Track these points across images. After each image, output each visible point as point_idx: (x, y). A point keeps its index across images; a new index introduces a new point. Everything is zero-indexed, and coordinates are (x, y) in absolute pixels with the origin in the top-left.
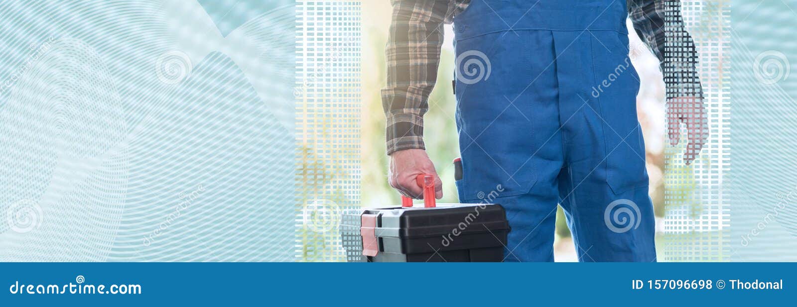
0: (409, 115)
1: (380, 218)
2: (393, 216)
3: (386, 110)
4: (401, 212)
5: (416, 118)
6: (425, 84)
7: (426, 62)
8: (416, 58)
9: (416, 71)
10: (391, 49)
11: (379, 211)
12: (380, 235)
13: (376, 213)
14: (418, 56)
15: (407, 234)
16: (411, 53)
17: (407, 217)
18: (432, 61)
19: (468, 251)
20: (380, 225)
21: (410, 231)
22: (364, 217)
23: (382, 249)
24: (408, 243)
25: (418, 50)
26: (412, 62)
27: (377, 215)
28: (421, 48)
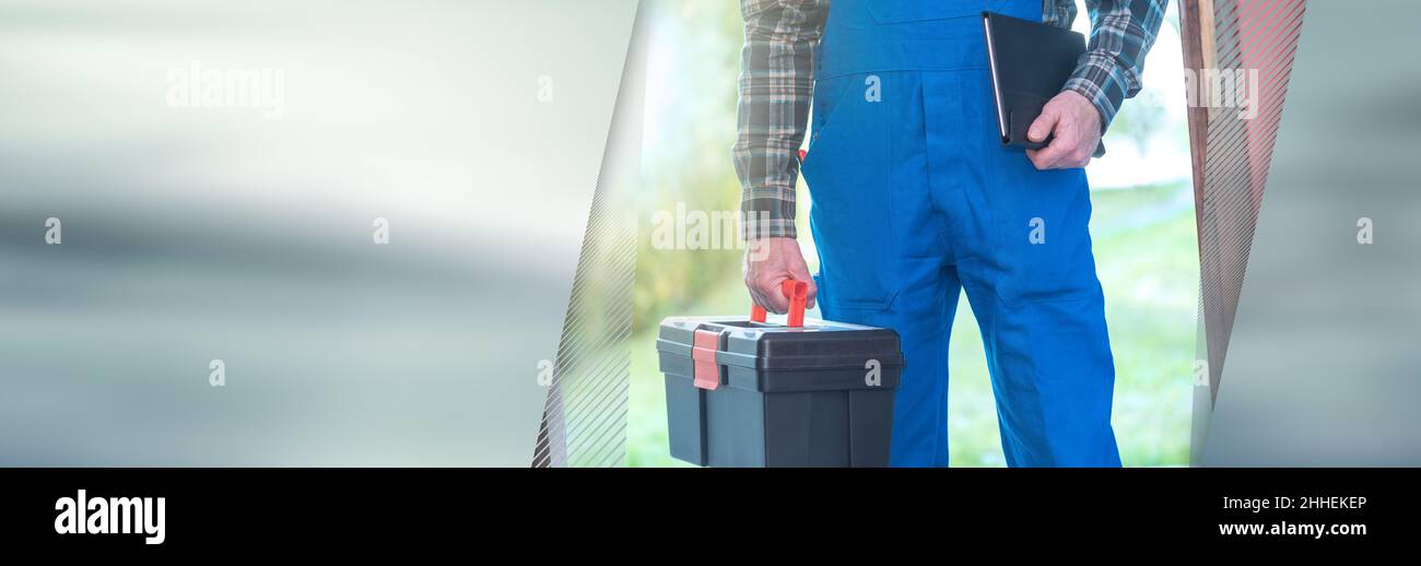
0: (774, 189)
1: (725, 337)
2: (746, 335)
3: (742, 179)
4: (760, 332)
5: (784, 192)
6: (792, 131)
7: (793, 98)
8: (779, 93)
9: (778, 111)
10: (745, 80)
11: (723, 328)
12: (724, 362)
13: (719, 330)
14: (783, 90)
15: (766, 366)
16: (772, 85)
17: (767, 342)
18: (801, 98)
19: (848, 391)
20: (725, 348)
21: (770, 361)
22: (699, 334)
23: (725, 380)
24: (767, 377)
25: (782, 82)
26: (773, 99)
27: (721, 334)
28: (786, 79)
